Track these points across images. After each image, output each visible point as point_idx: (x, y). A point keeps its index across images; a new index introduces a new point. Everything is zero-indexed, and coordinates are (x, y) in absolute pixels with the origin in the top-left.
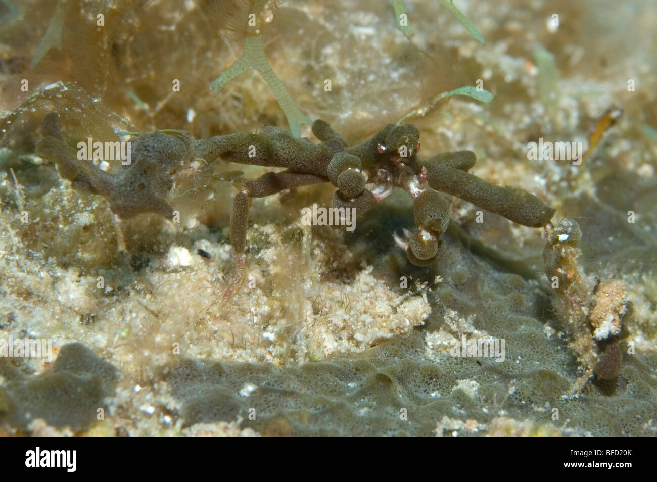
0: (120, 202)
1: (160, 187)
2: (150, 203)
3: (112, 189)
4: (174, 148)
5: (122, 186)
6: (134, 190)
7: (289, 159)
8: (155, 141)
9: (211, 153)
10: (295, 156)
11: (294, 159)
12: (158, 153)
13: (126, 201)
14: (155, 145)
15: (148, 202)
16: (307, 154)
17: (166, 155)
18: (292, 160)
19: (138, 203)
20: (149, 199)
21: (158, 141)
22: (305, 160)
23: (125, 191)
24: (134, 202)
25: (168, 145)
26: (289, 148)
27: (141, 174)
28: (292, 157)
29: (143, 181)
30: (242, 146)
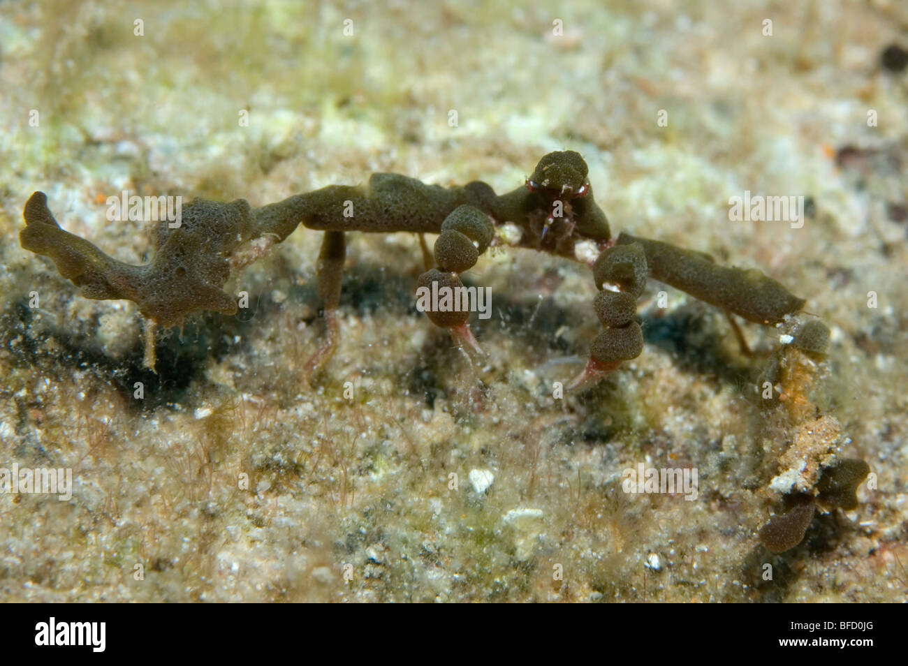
0: (152, 299)
1: (211, 273)
2: (197, 294)
3: (140, 285)
4: (224, 217)
5: (151, 278)
6: (171, 279)
7: (408, 216)
8: (195, 212)
9: (285, 221)
10: (417, 211)
11: (415, 214)
12: (201, 227)
13: (161, 297)
14: (196, 216)
15: (193, 293)
16: (434, 205)
17: (212, 228)
18: (412, 216)
19: (178, 296)
20: (194, 288)
21: (199, 210)
22: (432, 215)
23: (158, 282)
24: (173, 296)
25: (214, 214)
26: (405, 199)
27: (178, 255)
28: (412, 212)
29: (182, 265)
30: (331, 205)
